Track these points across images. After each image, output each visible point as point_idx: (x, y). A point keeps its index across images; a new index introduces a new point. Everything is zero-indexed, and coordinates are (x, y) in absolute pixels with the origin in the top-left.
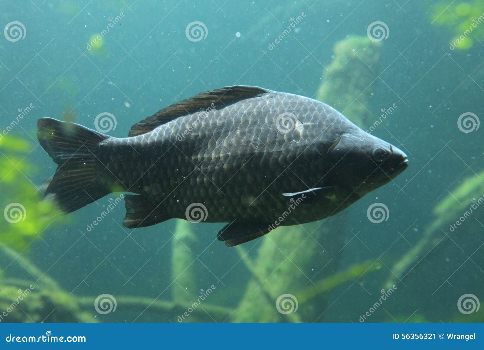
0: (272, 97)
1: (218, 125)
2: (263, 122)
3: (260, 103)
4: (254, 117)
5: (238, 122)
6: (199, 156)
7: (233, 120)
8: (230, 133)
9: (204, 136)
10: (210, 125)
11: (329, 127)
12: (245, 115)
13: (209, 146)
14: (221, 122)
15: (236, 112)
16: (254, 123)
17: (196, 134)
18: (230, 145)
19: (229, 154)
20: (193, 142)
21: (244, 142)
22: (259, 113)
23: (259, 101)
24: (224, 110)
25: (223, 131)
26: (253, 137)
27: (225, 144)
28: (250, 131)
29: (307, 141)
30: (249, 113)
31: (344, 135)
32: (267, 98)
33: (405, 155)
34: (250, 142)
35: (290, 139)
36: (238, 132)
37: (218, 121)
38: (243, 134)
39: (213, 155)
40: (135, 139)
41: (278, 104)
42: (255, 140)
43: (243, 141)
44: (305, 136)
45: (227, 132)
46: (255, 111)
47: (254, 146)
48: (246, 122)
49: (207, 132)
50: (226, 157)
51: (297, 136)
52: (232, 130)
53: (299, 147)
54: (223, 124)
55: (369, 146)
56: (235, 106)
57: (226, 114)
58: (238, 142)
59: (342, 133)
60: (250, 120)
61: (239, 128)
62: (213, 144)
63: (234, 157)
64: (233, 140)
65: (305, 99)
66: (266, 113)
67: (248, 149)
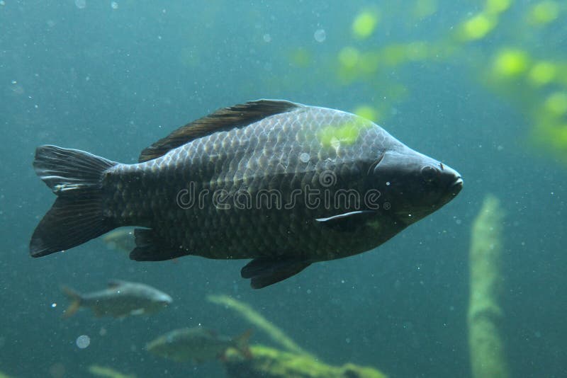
0: (303, 112)
1: (240, 144)
2: (293, 139)
3: (289, 119)
4: (282, 134)
5: (263, 140)
6: (219, 181)
7: (258, 138)
8: (254, 153)
9: (224, 157)
10: (232, 145)
11: (369, 143)
12: (272, 133)
13: (230, 169)
14: (245, 141)
15: (262, 130)
16: (283, 140)
17: (215, 156)
18: (255, 166)
19: (254, 176)
20: (212, 165)
21: (271, 162)
22: (288, 130)
23: (288, 116)
24: (248, 127)
25: (246, 151)
26: (282, 156)
27: (248, 165)
28: (278, 150)
29: (344, 160)
30: (277, 130)
31: (387, 153)
32: (298, 113)
33: (457, 174)
34: (278, 162)
35: (324, 158)
36: (264, 151)
37: (240, 141)
38: (269, 153)
39: (235, 179)
40: (145, 165)
41: (310, 119)
42: (284, 160)
43: (269, 161)
44: (342, 154)
45: (250, 152)
46: (283, 128)
47: (282, 166)
48: (274, 140)
49: (228, 154)
50: (250, 180)
51: (333, 154)
52: (257, 150)
53: (334, 166)
54: (247, 143)
55: (416, 164)
56: (260, 123)
57: (250, 132)
58: (265, 163)
59: (384, 150)
60: (278, 138)
61: (265, 147)
62: (235, 167)
63: (259, 179)
64: (258, 161)
65: (342, 114)
66: (297, 129)
67: (276, 170)
